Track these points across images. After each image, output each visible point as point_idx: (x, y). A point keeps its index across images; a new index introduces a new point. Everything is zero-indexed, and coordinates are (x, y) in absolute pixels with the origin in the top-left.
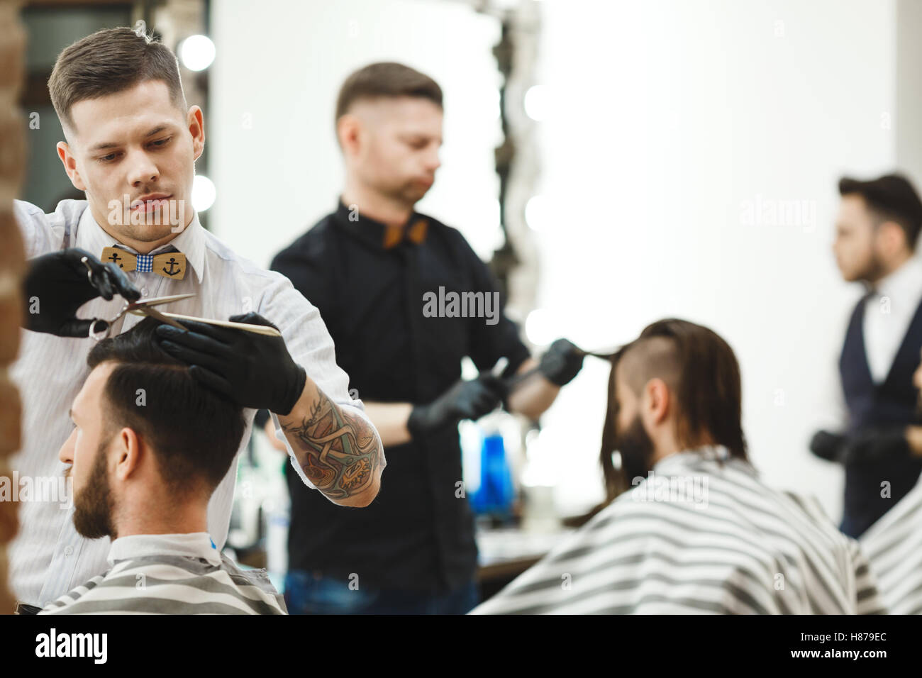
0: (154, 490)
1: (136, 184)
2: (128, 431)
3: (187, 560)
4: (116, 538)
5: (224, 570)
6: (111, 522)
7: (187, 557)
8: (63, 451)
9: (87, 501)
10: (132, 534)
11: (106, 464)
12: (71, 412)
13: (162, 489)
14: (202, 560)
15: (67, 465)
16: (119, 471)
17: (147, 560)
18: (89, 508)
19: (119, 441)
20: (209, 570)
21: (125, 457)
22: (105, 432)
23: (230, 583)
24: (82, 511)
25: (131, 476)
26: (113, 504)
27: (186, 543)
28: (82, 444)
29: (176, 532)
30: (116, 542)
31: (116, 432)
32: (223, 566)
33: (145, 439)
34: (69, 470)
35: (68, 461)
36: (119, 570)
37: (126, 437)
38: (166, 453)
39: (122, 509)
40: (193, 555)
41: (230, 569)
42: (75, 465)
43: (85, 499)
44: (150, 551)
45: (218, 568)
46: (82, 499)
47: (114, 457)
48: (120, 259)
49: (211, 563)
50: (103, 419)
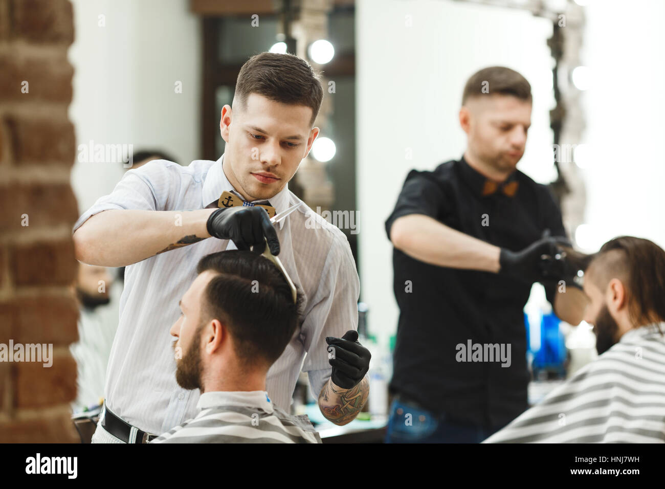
0: (230, 362)
1: (264, 163)
2: (216, 321)
3: (249, 409)
4: (204, 392)
5: (275, 415)
6: (200, 381)
7: (249, 407)
8: (172, 329)
9: (186, 365)
10: (212, 391)
11: (200, 342)
12: (180, 303)
13: (236, 362)
14: (260, 409)
15: (175, 338)
16: (208, 348)
17: (221, 409)
18: (187, 370)
19: (210, 328)
20: (265, 416)
21: (213, 339)
22: (201, 321)
23: (278, 424)
24: (182, 372)
25: (216, 352)
26: (202, 369)
27: (249, 398)
28: (186, 325)
29: (242, 390)
30: (203, 395)
31: (209, 321)
32: (275, 413)
33: (227, 329)
34: (176, 342)
35: (176, 335)
36: (203, 415)
37: (214, 326)
38: (240, 338)
39: (208, 373)
40: (253, 406)
41: (280, 415)
42: (180, 339)
43: (184, 363)
44: (224, 402)
45: (271, 415)
46: (182, 364)
47: (206, 338)
48: (232, 201)
49: (266, 411)
50: (202, 311)
